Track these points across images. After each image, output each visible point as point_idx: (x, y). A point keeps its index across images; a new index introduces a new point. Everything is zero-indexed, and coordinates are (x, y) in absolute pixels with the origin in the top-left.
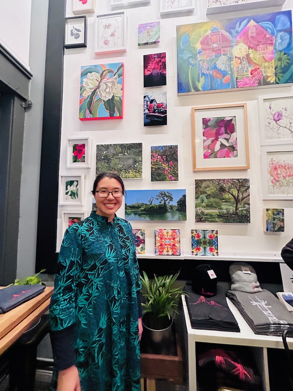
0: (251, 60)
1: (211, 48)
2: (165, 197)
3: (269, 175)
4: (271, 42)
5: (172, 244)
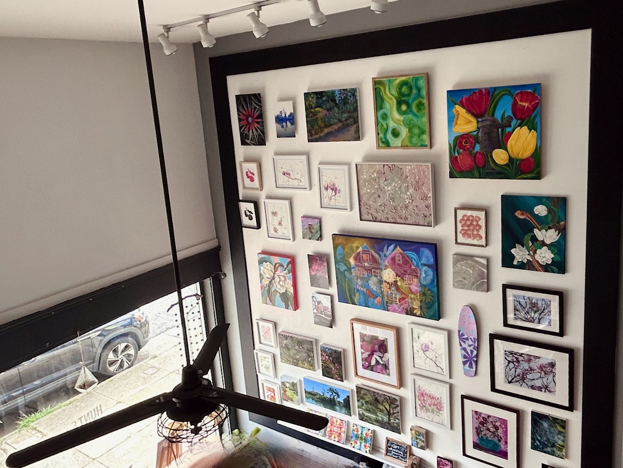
0: (399, 288)
1: (363, 267)
2: (334, 393)
3: (417, 399)
4: (415, 274)
5: (339, 432)
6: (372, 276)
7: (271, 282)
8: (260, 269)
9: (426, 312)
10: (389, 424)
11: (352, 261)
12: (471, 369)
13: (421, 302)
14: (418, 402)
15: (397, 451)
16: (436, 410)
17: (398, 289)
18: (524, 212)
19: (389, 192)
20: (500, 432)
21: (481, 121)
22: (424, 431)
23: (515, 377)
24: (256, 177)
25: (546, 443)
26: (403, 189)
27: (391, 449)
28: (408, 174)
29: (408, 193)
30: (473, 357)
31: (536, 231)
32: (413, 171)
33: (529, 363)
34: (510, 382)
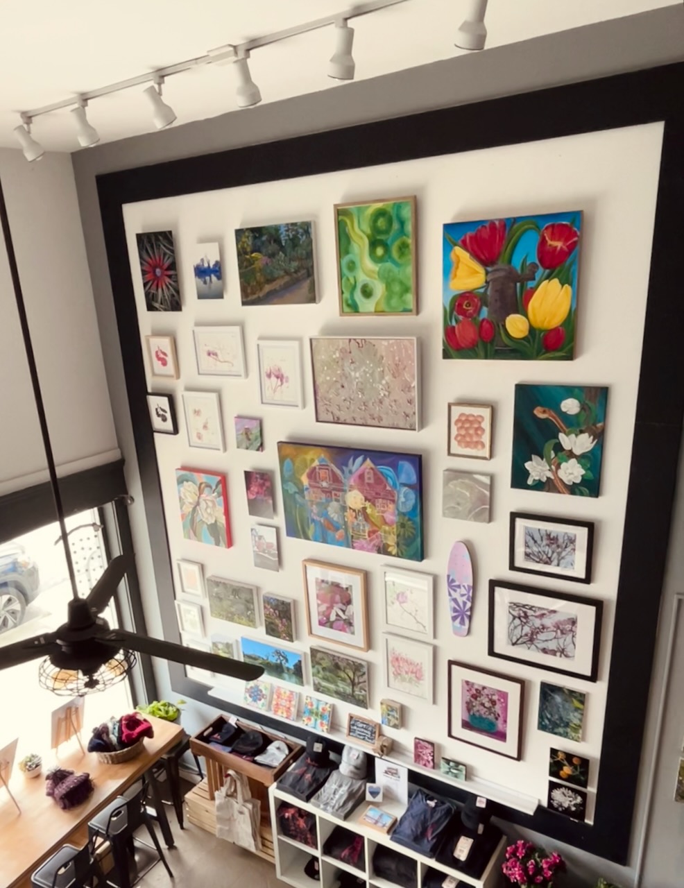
0: (369, 518)
1: (319, 487)
2: (281, 658)
3: (390, 665)
4: (392, 498)
5: (288, 706)
6: (332, 501)
7: (194, 509)
8: (179, 492)
9: (405, 550)
10: (353, 696)
11: (305, 480)
12: (463, 627)
13: (398, 536)
14: (392, 669)
15: (362, 730)
16: (415, 679)
17: (367, 518)
18: (547, 409)
19: (357, 380)
20: (498, 708)
21: (492, 271)
22: (398, 706)
23: (521, 637)
24: (170, 359)
25: (558, 722)
26: (377, 376)
27: (355, 728)
28: (384, 354)
29: (384, 382)
30: (467, 611)
31: (562, 436)
32: (392, 349)
33: (541, 619)
34: (514, 644)
